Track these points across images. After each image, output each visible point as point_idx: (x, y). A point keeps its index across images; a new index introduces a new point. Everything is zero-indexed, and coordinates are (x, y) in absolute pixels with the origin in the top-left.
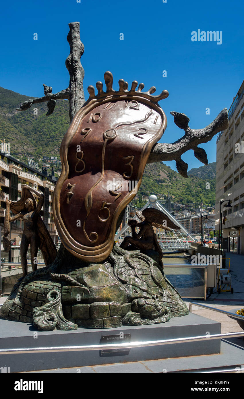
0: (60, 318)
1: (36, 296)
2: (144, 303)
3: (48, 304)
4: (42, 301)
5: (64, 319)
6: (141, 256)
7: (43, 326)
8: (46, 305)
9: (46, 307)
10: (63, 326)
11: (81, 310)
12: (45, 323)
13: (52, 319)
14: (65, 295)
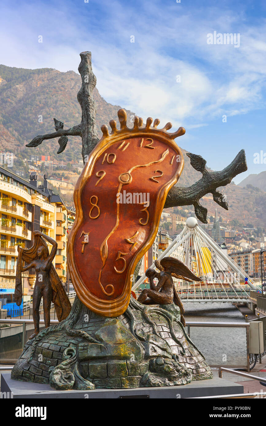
0: (78, 377)
1: (51, 354)
2: (163, 362)
3: (64, 362)
4: (58, 359)
5: (81, 378)
6: (160, 311)
7: (61, 384)
8: (62, 363)
9: (63, 365)
10: (81, 385)
11: (99, 369)
12: (63, 382)
13: (69, 378)
14: (82, 353)
